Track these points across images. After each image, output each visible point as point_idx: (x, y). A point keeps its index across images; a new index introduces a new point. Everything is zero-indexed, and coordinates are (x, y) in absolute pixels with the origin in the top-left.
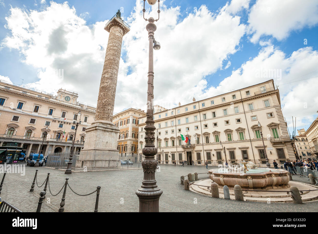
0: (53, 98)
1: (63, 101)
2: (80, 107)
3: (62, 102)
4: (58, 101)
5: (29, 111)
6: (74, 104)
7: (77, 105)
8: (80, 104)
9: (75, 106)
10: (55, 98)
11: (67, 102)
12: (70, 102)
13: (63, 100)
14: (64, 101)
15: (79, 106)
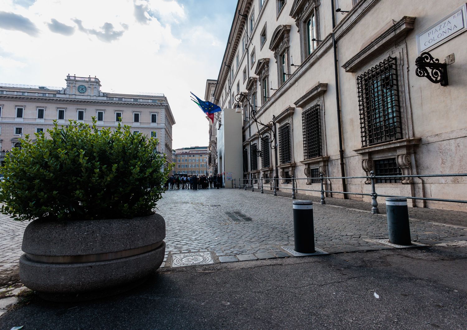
0: (61, 93)
1: (75, 95)
2: (105, 98)
3: (74, 97)
4: (67, 96)
5: (32, 119)
6: (93, 96)
7: (99, 96)
8: (104, 93)
9: (95, 98)
10: (63, 92)
11: (82, 94)
12: (86, 94)
13: (74, 93)
14: (78, 93)
15: (103, 96)
